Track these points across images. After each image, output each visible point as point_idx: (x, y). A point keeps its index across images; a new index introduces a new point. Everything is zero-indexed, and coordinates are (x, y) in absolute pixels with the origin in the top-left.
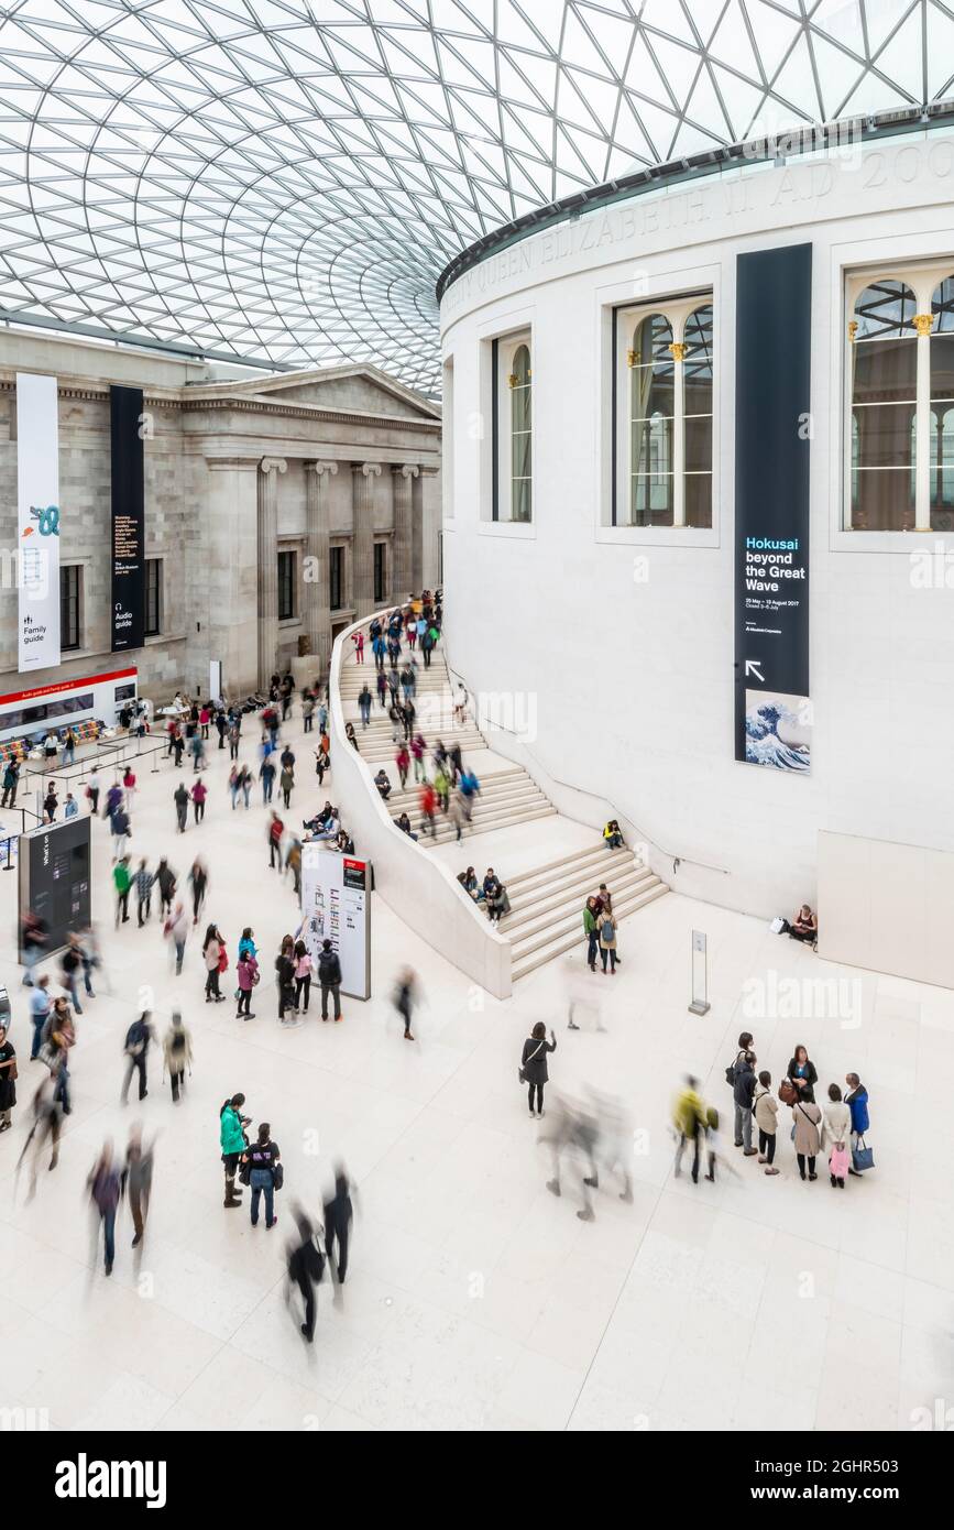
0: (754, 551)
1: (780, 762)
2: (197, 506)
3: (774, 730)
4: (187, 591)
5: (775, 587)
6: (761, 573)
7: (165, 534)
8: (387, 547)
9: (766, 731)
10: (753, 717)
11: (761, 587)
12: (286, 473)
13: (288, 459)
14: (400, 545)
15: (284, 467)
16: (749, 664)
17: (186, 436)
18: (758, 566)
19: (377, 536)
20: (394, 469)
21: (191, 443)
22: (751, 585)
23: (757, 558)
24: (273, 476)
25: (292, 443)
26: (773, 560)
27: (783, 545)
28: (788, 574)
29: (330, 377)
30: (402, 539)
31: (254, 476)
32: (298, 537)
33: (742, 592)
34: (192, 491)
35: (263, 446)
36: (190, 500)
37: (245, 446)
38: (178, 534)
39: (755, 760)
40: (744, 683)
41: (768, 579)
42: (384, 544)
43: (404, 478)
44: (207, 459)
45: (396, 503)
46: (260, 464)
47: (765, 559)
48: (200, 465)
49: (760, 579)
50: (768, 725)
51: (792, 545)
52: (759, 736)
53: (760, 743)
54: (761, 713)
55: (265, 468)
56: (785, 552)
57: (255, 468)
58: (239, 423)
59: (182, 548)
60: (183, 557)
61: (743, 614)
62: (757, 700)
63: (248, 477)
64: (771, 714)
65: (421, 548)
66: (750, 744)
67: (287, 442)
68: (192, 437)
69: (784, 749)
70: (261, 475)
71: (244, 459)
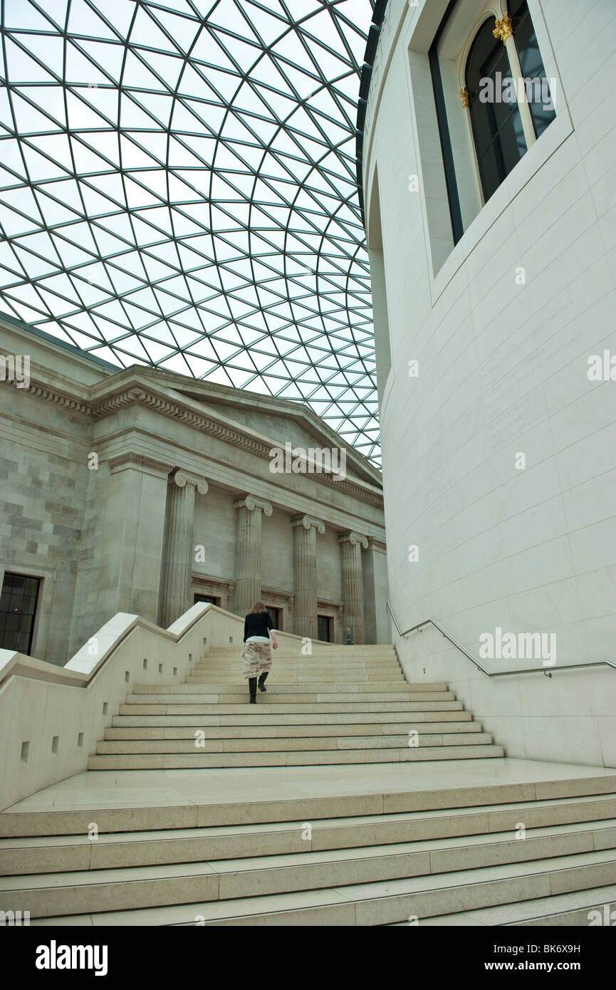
8: (336, 623)
12: (207, 497)
13: (208, 481)
14: (350, 620)
15: (204, 488)
17: (92, 445)
19: (322, 605)
20: (341, 536)
21: (97, 452)
24: (189, 495)
25: (215, 465)
29: (261, 405)
30: (351, 613)
31: (164, 485)
32: (222, 582)
35: (178, 457)
37: (154, 448)
42: (333, 618)
43: (353, 546)
44: (111, 462)
45: (345, 575)
46: (172, 475)
48: (103, 473)
55: (180, 479)
57: (166, 476)
58: (145, 420)
63: (156, 487)
65: (374, 628)
67: (210, 463)
68: (100, 444)
70: (173, 489)
71: (153, 461)
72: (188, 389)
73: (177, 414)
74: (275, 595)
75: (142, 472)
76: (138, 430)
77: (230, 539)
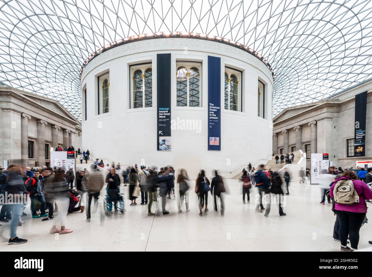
0: (161, 110)
1: (166, 149)
3: (164, 144)
5: (165, 117)
6: (162, 114)
9: (163, 144)
10: (161, 142)
11: (162, 117)
16: (160, 132)
18: (161, 113)
22: (160, 117)
23: (161, 112)
26: (164, 112)
27: (166, 109)
28: (167, 114)
31: (20, 116)
32: (35, 138)
33: (158, 118)
39: (161, 150)
40: (159, 135)
41: (163, 115)
47: (163, 112)
49: (162, 116)
50: (163, 143)
51: (168, 109)
52: (162, 145)
53: (162, 146)
54: (162, 141)
56: (166, 110)
61: (159, 122)
62: (161, 138)
64: (164, 141)
66: (160, 147)
69: (166, 147)
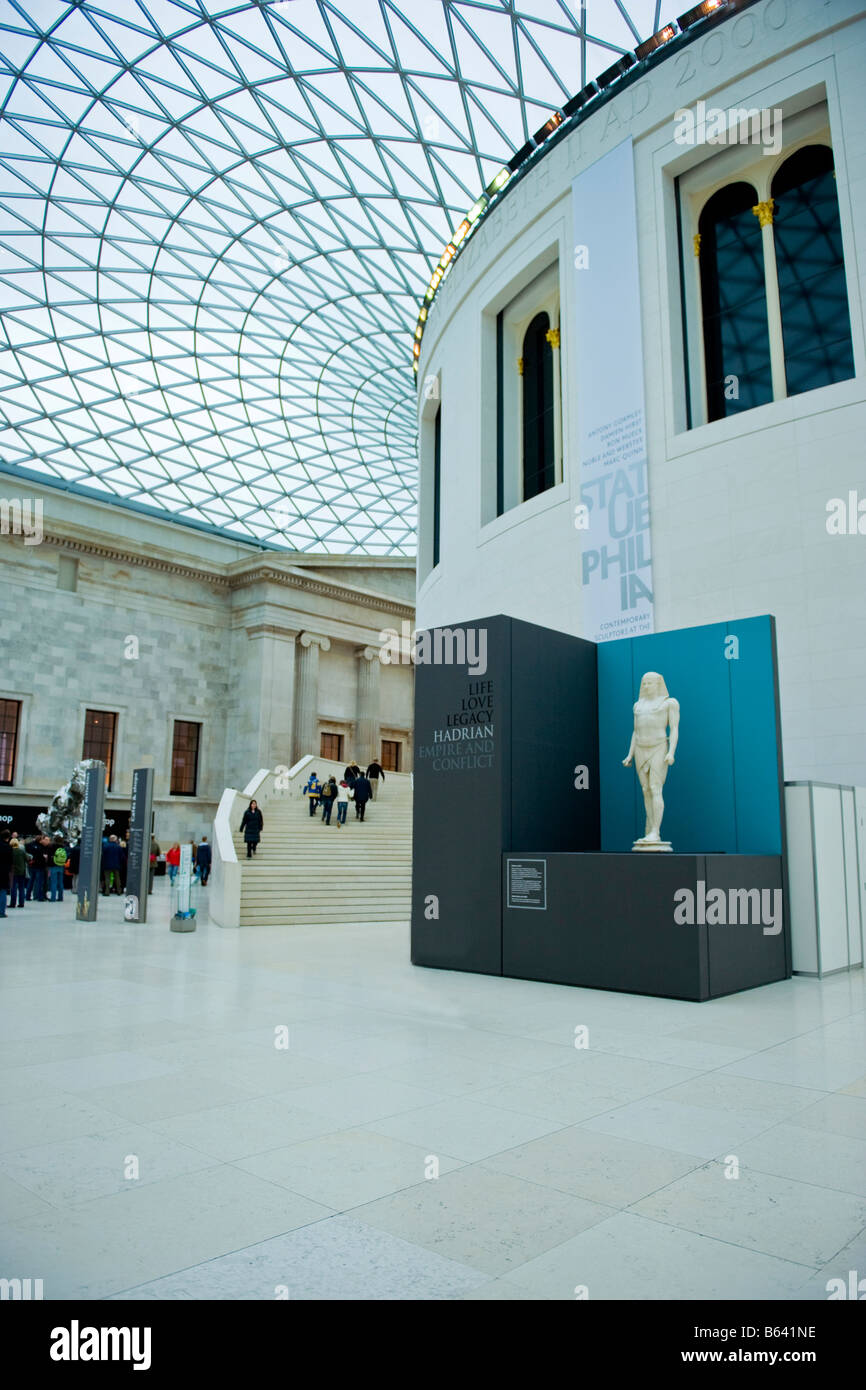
2: (238, 675)
4: (226, 758)
7: (206, 700)
12: (329, 651)
13: (331, 639)
15: (326, 645)
17: (232, 612)
21: (236, 618)
24: (314, 651)
25: (336, 623)
31: (293, 646)
32: (345, 721)
34: (235, 663)
35: (303, 622)
36: (233, 671)
37: (281, 617)
38: (220, 703)
44: (248, 629)
46: (299, 638)
48: (242, 637)
55: (305, 640)
57: (293, 640)
58: (274, 594)
59: (224, 717)
60: (224, 726)
63: (285, 649)
67: (331, 622)
68: (238, 612)
70: (300, 649)
71: (282, 628)
72: (310, 564)
73: (302, 585)
74: (394, 732)
75: (274, 639)
76: (269, 604)
77: (353, 685)
